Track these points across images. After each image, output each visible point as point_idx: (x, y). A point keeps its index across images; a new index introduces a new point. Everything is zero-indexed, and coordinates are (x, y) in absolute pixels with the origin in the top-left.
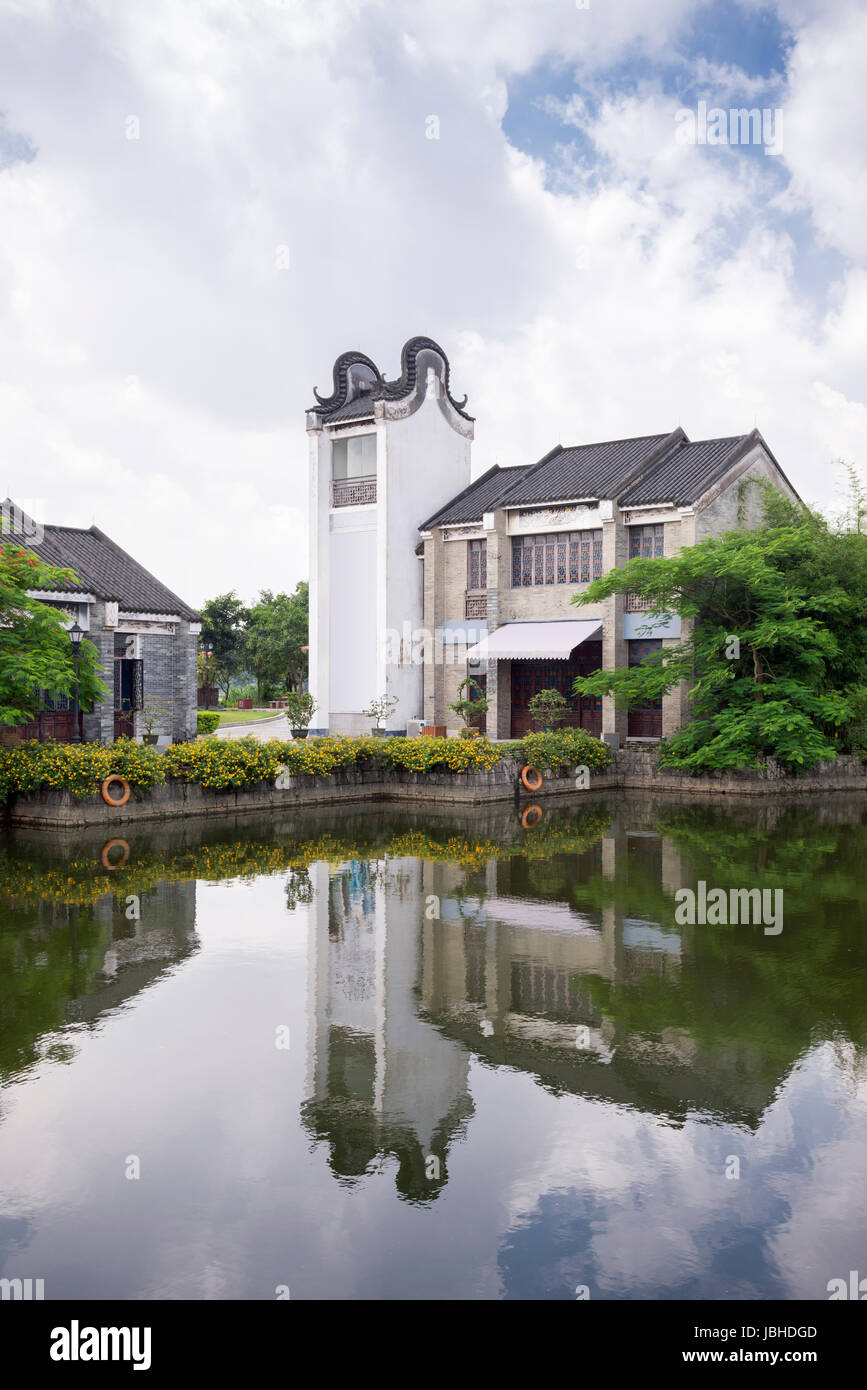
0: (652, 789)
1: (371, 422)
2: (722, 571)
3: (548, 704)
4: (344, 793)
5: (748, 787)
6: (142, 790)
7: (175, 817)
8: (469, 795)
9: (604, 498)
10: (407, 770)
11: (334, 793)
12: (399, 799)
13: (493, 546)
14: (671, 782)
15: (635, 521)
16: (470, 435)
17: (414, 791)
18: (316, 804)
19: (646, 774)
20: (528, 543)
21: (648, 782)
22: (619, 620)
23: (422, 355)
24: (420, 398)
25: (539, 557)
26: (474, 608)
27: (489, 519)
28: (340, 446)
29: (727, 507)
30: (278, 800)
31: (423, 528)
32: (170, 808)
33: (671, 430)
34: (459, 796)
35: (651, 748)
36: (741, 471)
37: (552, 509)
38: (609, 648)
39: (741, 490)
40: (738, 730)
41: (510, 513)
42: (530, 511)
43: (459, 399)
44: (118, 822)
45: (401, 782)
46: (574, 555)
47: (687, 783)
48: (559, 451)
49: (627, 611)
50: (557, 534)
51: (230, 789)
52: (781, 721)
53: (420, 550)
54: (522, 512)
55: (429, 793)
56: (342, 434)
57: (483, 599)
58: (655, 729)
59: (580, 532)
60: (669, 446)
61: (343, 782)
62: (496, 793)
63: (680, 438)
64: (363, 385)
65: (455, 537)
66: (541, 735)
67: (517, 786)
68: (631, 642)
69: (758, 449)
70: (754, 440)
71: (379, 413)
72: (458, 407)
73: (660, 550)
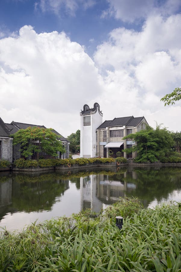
0: (133, 165)
1: (90, 114)
2: (143, 136)
3: (119, 153)
4: (94, 166)
5: (146, 164)
6: (72, 165)
7: (75, 169)
8: (111, 166)
9: (124, 125)
10: (102, 162)
11: (93, 166)
12: (101, 166)
13: (107, 132)
14: (135, 164)
15: (128, 128)
16: (102, 116)
17: (103, 165)
18: (91, 167)
19: (132, 163)
20: (112, 131)
21: (132, 164)
22: (126, 142)
23: (96, 105)
24: (96, 111)
25: (114, 133)
26: (105, 140)
27: (107, 128)
28: (84, 118)
29: (140, 127)
30: (87, 166)
31: (97, 129)
32: (75, 167)
33: (132, 116)
34: (110, 166)
35: (132, 159)
36: (142, 122)
37: (116, 127)
38: (125, 146)
39: (142, 124)
40: (145, 157)
41: (110, 127)
42: (113, 127)
43: (101, 111)
44: (69, 169)
45: (101, 164)
46: (119, 133)
47: (137, 164)
48: (115, 118)
49: (127, 141)
50: (116, 130)
51: (82, 165)
52: (151, 155)
53: (96, 132)
54: (111, 127)
55: (105, 165)
56: (85, 116)
57: (106, 139)
58: (131, 157)
59: (120, 130)
60: (132, 118)
61: (94, 164)
62: (114, 165)
63: (133, 117)
64: (87, 109)
65: (102, 130)
66: (119, 158)
67: (117, 164)
68: (127, 145)
69: (144, 119)
70: (143, 118)
71: (91, 113)
72: (101, 112)
73: (132, 132)
